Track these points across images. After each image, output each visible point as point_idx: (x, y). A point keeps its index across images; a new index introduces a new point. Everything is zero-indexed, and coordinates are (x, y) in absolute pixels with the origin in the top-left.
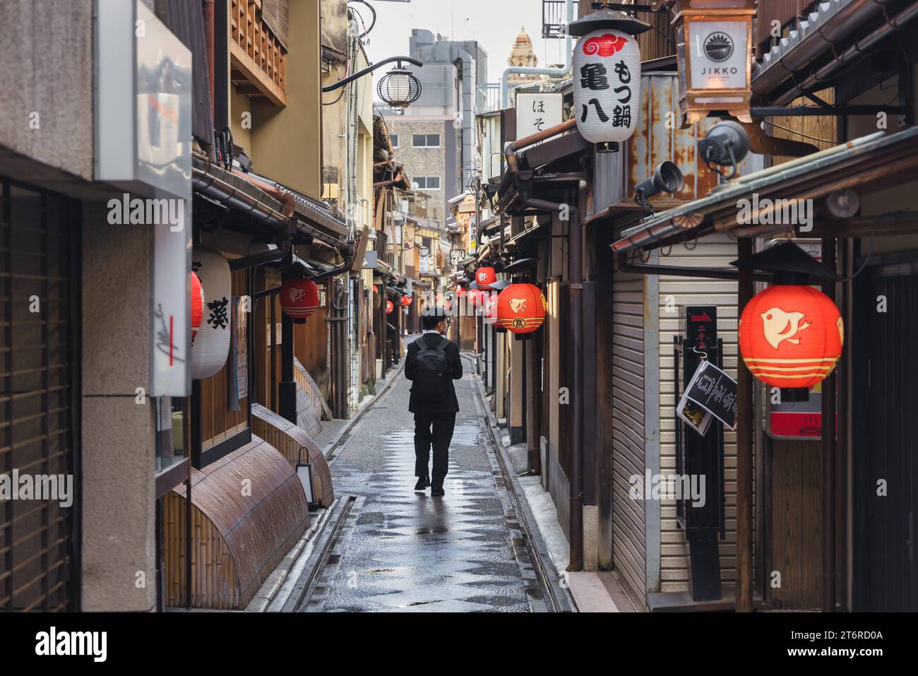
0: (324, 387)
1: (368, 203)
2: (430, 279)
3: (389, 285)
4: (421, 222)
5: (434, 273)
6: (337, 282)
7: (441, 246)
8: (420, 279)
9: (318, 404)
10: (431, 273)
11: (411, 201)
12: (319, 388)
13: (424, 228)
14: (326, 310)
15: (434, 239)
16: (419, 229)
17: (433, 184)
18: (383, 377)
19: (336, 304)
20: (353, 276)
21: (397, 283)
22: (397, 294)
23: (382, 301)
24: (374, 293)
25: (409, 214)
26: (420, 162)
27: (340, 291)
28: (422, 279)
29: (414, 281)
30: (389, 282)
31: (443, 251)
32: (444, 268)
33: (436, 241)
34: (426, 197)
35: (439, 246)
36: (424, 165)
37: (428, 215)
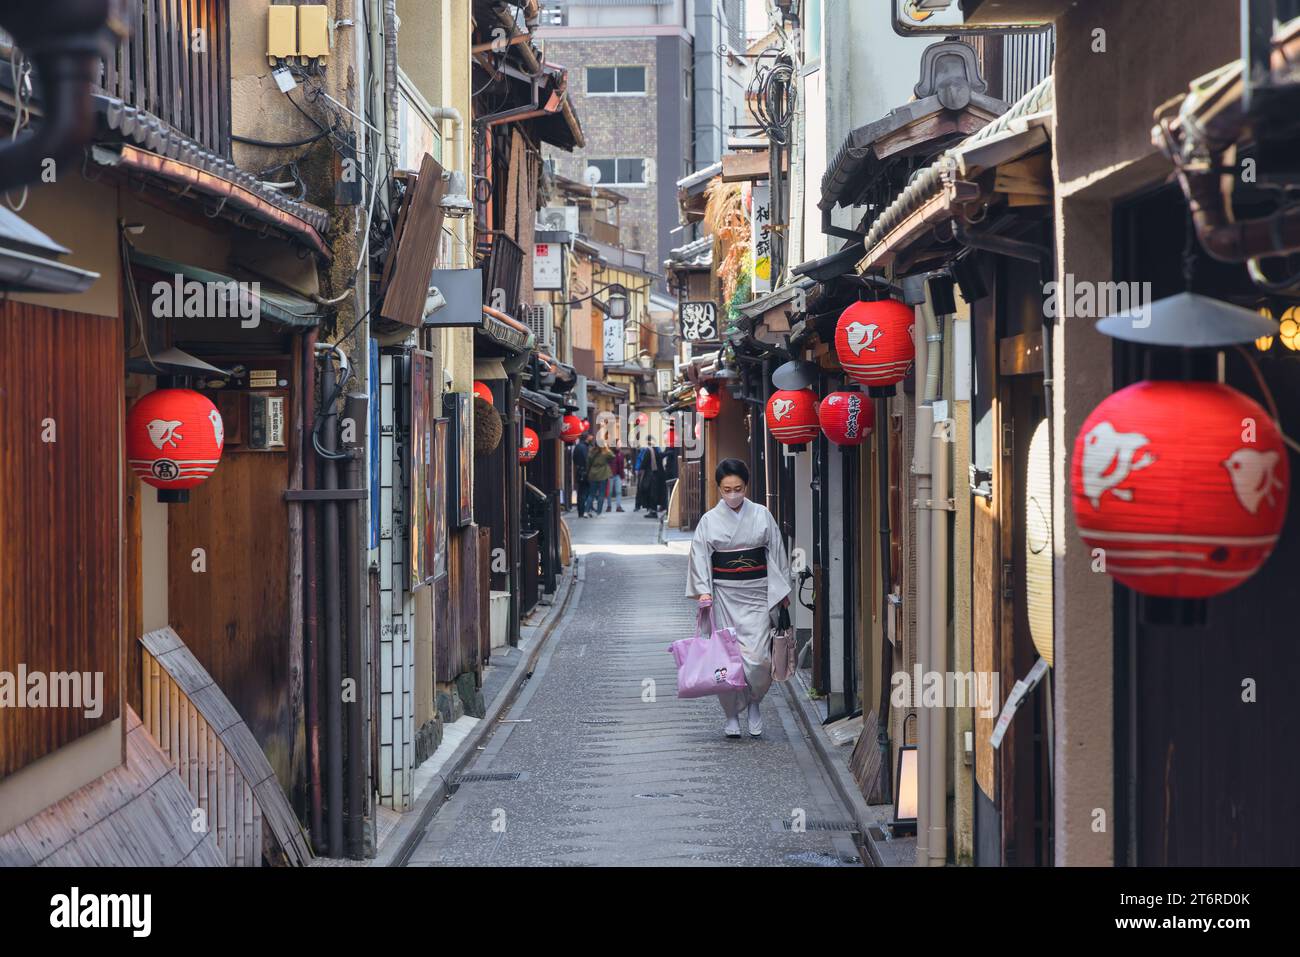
0: (279, 741)
1: (455, 126)
2: (626, 380)
3: (530, 385)
4: (606, 254)
5: (635, 367)
6: (327, 359)
7: (651, 307)
8: (605, 376)
9: (250, 812)
10: (628, 366)
11: (585, 208)
12: (262, 744)
13: (612, 267)
14: (285, 465)
15: (635, 291)
16: (603, 268)
17: (630, 176)
18: (513, 638)
19: (322, 442)
20: (390, 342)
21: (551, 380)
22: (550, 408)
23: (506, 428)
24: (479, 404)
25: (580, 236)
26: (603, 127)
27: (338, 394)
28: (610, 379)
29: (591, 382)
30: (528, 377)
31: (653, 316)
32: (657, 356)
33: (640, 296)
34: (617, 199)
35: (645, 307)
36: (612, 133)
37: (621, 240)
